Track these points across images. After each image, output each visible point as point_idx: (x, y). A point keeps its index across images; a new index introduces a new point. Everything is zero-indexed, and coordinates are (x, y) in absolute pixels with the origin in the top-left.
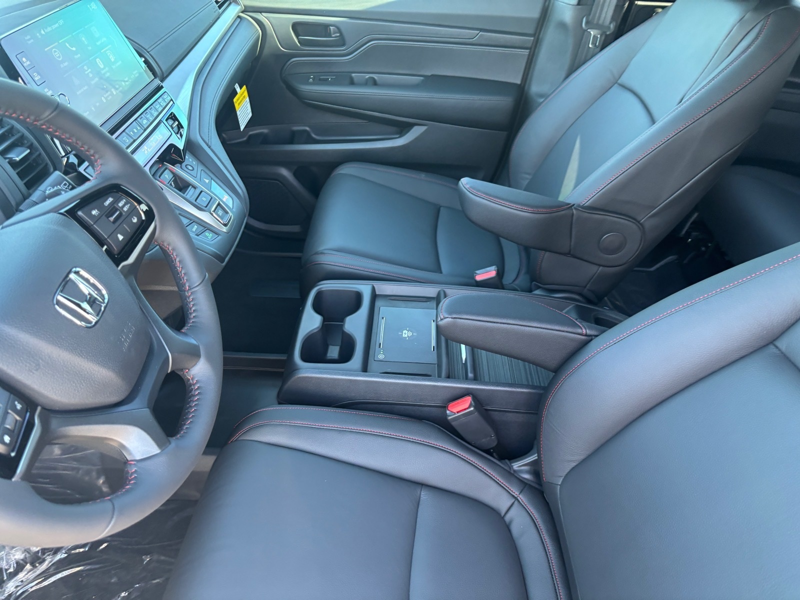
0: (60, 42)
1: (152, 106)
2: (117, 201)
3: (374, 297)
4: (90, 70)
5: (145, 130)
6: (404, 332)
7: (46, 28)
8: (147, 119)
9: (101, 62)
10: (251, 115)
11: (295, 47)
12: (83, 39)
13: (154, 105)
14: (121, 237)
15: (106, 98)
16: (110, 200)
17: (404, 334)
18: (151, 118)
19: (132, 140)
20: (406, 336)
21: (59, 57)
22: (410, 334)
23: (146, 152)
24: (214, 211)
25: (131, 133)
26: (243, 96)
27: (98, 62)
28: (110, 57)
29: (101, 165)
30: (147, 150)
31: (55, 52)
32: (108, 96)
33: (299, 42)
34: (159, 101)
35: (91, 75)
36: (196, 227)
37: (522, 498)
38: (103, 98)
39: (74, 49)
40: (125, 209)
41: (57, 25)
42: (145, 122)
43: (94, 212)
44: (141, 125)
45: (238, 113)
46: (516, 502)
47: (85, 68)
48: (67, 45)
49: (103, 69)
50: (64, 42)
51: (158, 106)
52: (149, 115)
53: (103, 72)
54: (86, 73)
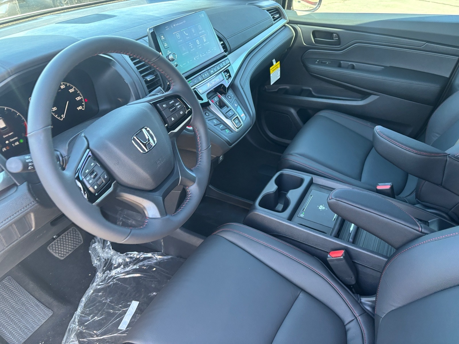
0: (181, 30)
1: (218, 65)
2: (175, 102)
3: (311, 183)
4: (192, 45)
5: (211, 75)
6: (321, 206)
7: (176, 24)
8: (214, 71)
9: (198, 42)
10: (279, 77)
11: (311, 43)
12: (193, 30)
13: (219, 64)
14: (173, 119)
15: (196, 58)
16: (173, 101)
17: (320, 207)
18: (216, 70)
19: (203, 79)
20: (321, 209)
21: (179, 37)
22: (324, 208)
23: (208, 86)
24: (234, 120)
25: (204, 76)
26: (277, 66)
27: (197, 41)
28: (204, 40)
29: (173, 85)
30: (209, 85)
31: (178, 35)
32: (197, 58)
33: (315, 41)
34: (223, 63)
35: (192, 47)
36: (222, 126)
37: (360, 319)
38: (194, 58)
39: (187, 34)
40: (178, 107)
41: (182, 23)
42: (212, 71)
43: (164, 106)
44: (209, 73)
45: (271, 75)
46: (355, 319)
47: (190, 43)
48: (184, 32)
49: (198, 45)
50: (183, 31)
51: (222, 65)
52: (215, 69)
53: (198, 46)
54: (190, 46)
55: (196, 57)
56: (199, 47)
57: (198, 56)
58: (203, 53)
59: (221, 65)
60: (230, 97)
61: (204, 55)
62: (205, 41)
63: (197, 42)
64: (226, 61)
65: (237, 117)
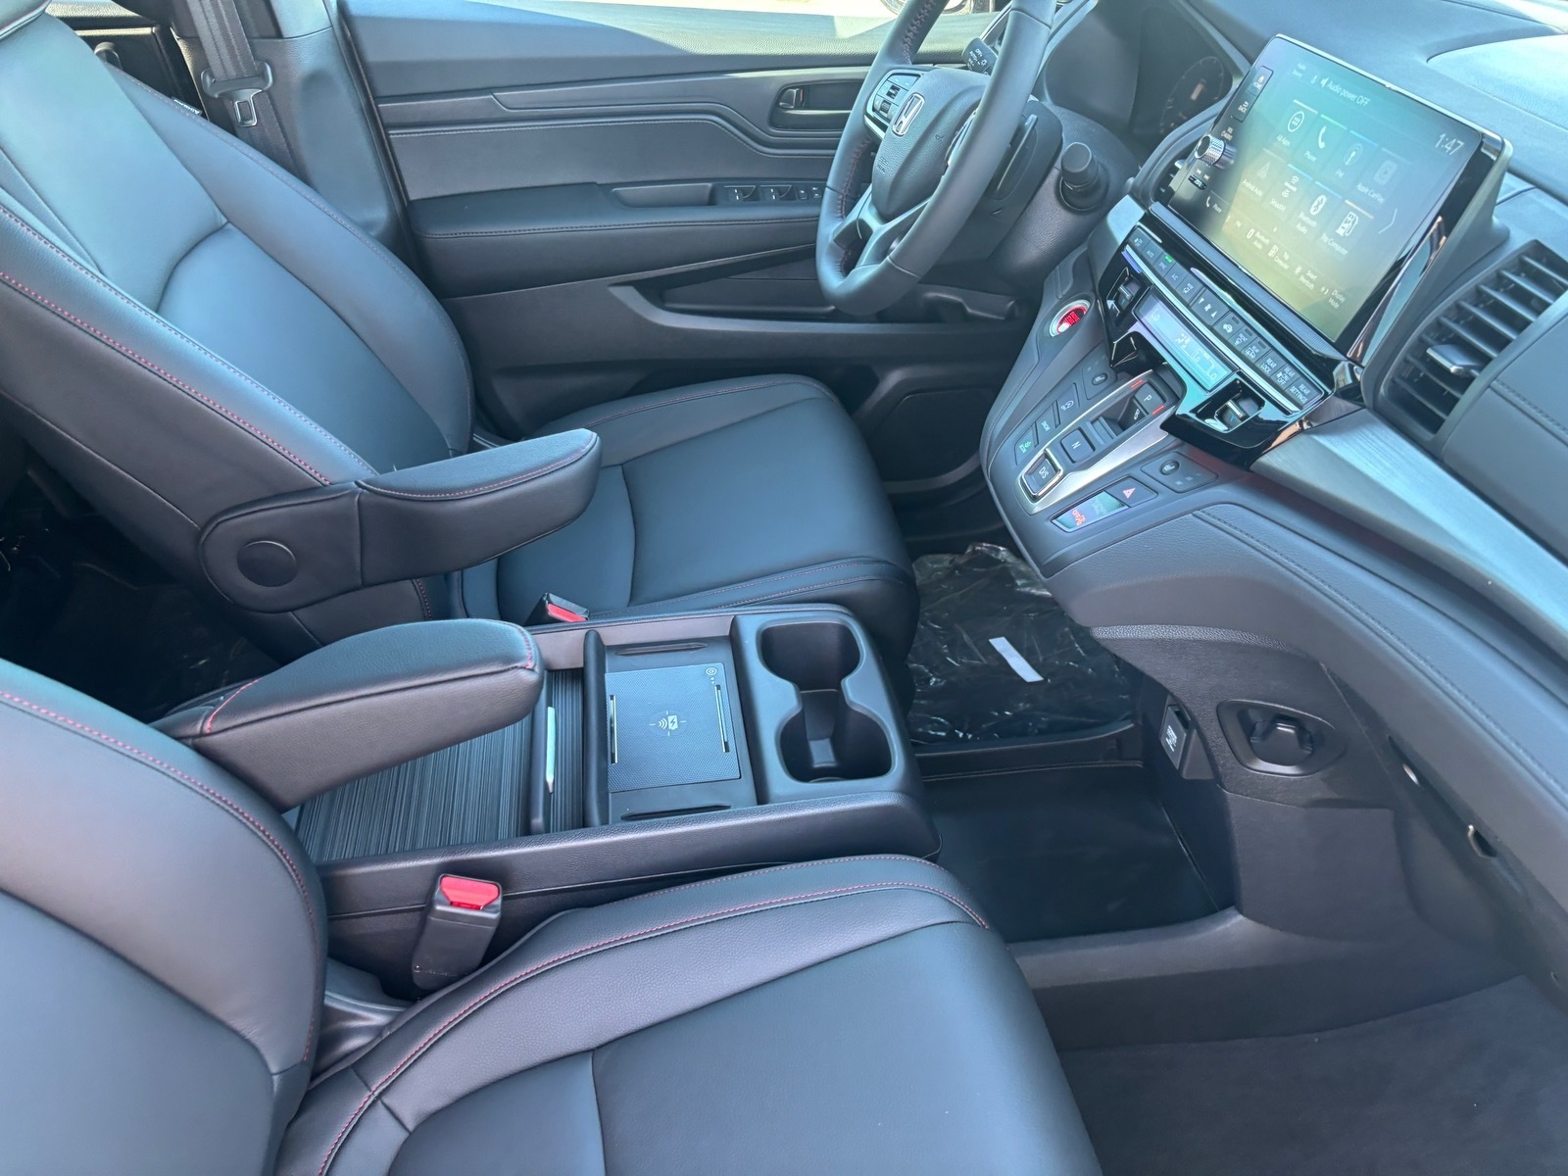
0: (1322, 116)
1: (1268, 348)
4: (1294, 189)
5: (1211, 329)
7: (1335, 83)
9: (1321, 207)
12: (1353, 154)
13: (1273, 353)
15: (1254, 238)
19: (1187, 300)
20: (670, 718)
21: (1292, 127)
22: (662, 723)
23: (1180, 341)
25: (1213, 315)
27: (1320, 198)
28: (1343, 225)
30: (1183, 343)
31: (1300, 116)
32: (1259, 241)
35: (1285, 194)
38: (1252, 231)
39: (1322, 145)
41: (1352, 97)
42: (1228, 328)
47: (1296, 179)
48: (1323, 130)
49: (1308, 214)
50: (1326, 123)
51: (1273, 365)
52: (1245, 339)
53: (1302, 215)
54: (1286, 184)
55: (1258, 235)
56: (1304, 224)
57: (1267, 241)
58: (1286, 257)
59: (1269, 361)
60: (1167, 468)
61: (1281, 263)
62: (1340, 231)
63: (1316, 203)
64: (1302, 387)
65: (1057, 470)
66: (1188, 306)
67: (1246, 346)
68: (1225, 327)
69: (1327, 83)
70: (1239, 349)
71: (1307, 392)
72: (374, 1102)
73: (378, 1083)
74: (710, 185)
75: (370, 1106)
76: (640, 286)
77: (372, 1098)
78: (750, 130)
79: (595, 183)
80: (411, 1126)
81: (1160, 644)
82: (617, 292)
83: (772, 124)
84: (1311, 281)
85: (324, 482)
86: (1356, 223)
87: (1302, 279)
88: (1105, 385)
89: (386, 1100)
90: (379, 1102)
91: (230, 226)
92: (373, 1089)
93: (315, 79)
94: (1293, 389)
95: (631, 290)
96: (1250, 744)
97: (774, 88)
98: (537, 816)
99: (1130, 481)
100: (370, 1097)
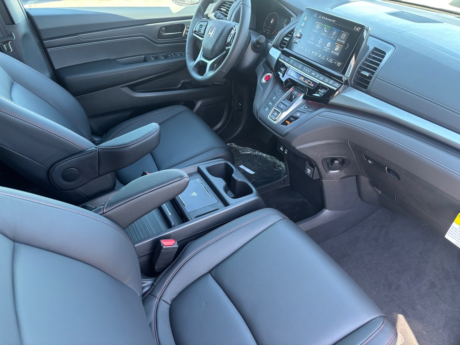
0: (324, 25)
4: (321, 42)
5: (309, 75)
7: (326, 17)
12: (334, 33)
15: (314, 53)
18: (317, 77)
21: (317, 28)
22: (192, 194)
23: (301, 79)
24: (275, 110)
27: (329, 43)
28: (336, 48)
30: (302, 79)
31: (318, 25)
32: (316, 54)
35: (319, 43)
38: (313, 52)
39: (326, 31)
41: (331, 20)
44: (310, 72)
47: (321, 39)
48: (325, 28)
49: (327, 47)
50: (325, 26)
51: (328, 80)
52: (319, 76)
53: (325, 47)
54: (319, 41)
55: (315, 52)
56: (326, 49)
57: (318, 54)
58: (324, 57)
59: (326, 79)
60: (306, 107)
61: (323, 58)
62: (336, 50)
63: (328, 44)
64: (336, 84)
65: (279, 113)
66: (301, 70)
67: (319, 77)
68: (313, 74)
69: (323, 18)
70: (318, 78)
71: (338, 85)
72: (159, 300)
73: (158, 295)
74: (143, 56)
75: (159, 301)
76: (129, 86)
77: (159, 299)
78: (153, 40)
79: (110, 59)
80: (170, 303)
81: (311, 147)
82: (123, 89)
83: (159, 38)
84: (331, 61)
85: (85, 149)
86: (339, 47)
87: (329, 61)
88: (282, 92)
89: (162, 299)
90: (161, 300)
91: (14, 82)
92: (158, 297)
93: (25, 36)
94: (334, 85)
95: (127, 88)
96: (328, 167)
97: (158, 28)
98: (172, 223)
99: (297, 112)
100: (158, 299)
